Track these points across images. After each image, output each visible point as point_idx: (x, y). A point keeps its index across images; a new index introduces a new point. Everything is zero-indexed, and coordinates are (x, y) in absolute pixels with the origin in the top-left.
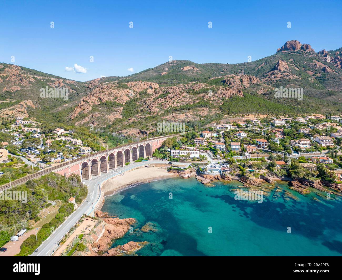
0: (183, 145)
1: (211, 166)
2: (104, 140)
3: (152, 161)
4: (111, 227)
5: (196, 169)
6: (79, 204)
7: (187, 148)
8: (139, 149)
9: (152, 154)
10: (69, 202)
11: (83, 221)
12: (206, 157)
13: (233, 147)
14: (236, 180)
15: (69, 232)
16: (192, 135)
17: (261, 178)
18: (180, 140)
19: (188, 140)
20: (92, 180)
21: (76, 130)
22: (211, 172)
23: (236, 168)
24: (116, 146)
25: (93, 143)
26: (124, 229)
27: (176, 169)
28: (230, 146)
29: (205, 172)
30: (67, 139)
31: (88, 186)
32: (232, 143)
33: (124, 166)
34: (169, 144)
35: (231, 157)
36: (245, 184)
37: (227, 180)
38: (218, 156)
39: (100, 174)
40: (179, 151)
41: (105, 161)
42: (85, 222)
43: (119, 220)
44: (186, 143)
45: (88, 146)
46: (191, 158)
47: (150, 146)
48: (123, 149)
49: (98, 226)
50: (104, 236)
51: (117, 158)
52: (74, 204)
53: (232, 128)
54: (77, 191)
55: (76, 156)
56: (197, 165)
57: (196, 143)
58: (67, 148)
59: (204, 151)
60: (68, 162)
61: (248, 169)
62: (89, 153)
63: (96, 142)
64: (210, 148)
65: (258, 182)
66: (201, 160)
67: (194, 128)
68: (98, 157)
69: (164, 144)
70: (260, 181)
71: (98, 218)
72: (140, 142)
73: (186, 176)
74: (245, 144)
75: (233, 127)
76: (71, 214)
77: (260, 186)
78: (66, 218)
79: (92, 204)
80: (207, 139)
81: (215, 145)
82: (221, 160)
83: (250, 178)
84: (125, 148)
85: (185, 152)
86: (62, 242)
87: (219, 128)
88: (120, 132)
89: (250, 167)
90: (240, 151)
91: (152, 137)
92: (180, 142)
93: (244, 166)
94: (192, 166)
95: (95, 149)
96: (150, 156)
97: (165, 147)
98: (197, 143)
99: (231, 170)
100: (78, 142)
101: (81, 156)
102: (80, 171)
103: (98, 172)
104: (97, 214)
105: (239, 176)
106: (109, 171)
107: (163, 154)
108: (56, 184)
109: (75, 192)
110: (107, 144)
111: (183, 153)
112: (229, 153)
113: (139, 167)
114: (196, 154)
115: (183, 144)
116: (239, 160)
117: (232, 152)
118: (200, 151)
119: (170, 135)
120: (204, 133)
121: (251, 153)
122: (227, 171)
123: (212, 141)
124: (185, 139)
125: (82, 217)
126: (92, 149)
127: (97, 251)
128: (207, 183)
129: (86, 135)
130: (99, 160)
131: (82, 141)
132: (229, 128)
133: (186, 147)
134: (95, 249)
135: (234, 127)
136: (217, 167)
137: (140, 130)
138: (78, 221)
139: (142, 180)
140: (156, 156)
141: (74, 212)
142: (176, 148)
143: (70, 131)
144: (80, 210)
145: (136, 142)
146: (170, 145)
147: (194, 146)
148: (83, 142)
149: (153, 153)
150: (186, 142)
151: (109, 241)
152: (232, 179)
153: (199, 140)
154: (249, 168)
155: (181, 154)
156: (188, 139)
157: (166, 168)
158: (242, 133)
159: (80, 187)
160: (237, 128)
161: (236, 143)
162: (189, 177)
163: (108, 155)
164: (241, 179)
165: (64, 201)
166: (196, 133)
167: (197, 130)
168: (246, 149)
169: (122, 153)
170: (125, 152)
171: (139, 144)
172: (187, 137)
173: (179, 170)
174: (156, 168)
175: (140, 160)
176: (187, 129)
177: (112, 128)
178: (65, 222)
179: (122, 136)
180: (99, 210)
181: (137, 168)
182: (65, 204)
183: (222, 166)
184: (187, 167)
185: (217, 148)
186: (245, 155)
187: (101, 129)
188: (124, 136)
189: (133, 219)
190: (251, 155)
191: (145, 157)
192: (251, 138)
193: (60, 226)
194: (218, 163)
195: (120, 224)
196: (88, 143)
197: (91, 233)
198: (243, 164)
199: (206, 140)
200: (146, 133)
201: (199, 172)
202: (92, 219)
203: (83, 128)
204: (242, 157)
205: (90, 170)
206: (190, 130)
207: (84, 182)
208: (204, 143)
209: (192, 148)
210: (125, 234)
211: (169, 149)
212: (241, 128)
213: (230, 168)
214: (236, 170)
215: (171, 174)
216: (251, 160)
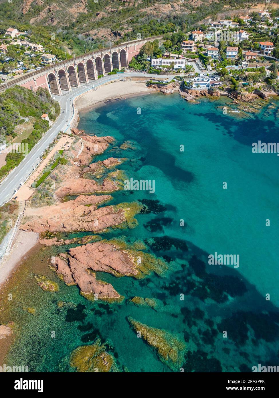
0: (167, 52)
1: (198, 80)
2: (69, 44)
3: (129, 73)
4: (90, 145)
5: (180, 83)
6: (53, 121)
7: (172, 55)
8: (112, 57)
9: (128, 64)
10: (43, 119)
11: (60, 137)
12: (193, 67)
13: (229, 53)
14: (225, 95)
15: (49, 148)
16: (179, 37)
17: (254, 93)
18: (163, 44)
19: (173, 45)
20: (63, 95)
21: (33, 31)
22: (198, 86)
23: (228, 81)
24: (85, 53)
25: (56, 49)
26: (103, 147)
27: (156, 84)
28: (225, 52)
29: (191, 87)
30: (25, 43)
31: (59, 102)
32: (228, 48)
33: (96, 79)
34: (148, 50)
35: (224, 67)
36: (235, 101)
37: (214, 96)
38: (208, 67)
39: (70, 89)
40: (161, 60)
41: (74, 72)
42: (63, 138)
43: (98, 138)
44: (170, 49)
45: (51, 53)
46: (175, 69)
47: (125, 52)
48: (93, 57)
49: (76, 143)
50: (83, 152)
51: (88, 68)
52: (49, 121)
53: (231, 26)
54: (49, 108)
55: (39, 66)
56: (181, 78)
57: (183, 48)
58: (26, 56)
59: (192, 60)
60: (32, 74)
61: (242, 83)
62: (54, 63)
63: (59, 48)
64: (200, 55)
65: (250, 99)
66: (186, 72)
67: (182, 27)
68: (65, 67)
69: (142, 50)
70: (252, 97)
71: (75, 135)
72: (113, 47)
73: (168, 92)
74: (244, 49)
75: (232, 25)
76: (48, 131)
77: (252, 103)
78: (43, 134)
79: (67, 121)
80: (198, 42)
81: (206, 52)
82: (211, 72)
83: (242, 93)
84: (96, 56)
85: (168, 61)
86: (44, 157)
87: (215, 26)
88: (88, 33)
89: (245, 79)
90: (236, 59)
91: (128, 40)
92: (163, 47)
93: (238, 79)
94: (175, 80)
95: (60, 57)
96: (126, 67)
97: (144, 55)
98: (185, 49)
99: (221, 84)
100: (38, 47)
101: (45, 66)
102: (48, 85)
103: (68, 86)
104: (73, 132)
105: (229, 91)
106: (79, 85)
107: (142, 64)
108: (25, 99)
109: (47, 108)
110: (74, 51)
111: (167, 62)
112: (222, 62)
113: (114, 80)
114: (181, 63)
115: (167, 50)
116: (233, 71)
117: (226, 60)
118: (186, 60)
119: (151, 37)
120: (194, 34)
121: (250, 61)
122: (216, 85)
123: (203, 45)
124: (169, 43)
125: (59, 134)
126: (56, 57)
127: (79, 165)
128: (191, 100)
129: (46, 37)
130: (67, 71)
131: (42, 46)
132: (228, 26)
133: (170, 54)
134: (77, 163)
135: (234, 25)
136: (205, 80)
137: (112, 31)
138: (55, 137)
139: (118, 96)
140: (133, 67)
141: (50, 129)
142: (158, 56)
143: (25, 31)
144: (55, 127)
145: (107, 48)
146: (150, 52)
147: (180, 53)
148: (44, 47)
149: (130, 63)
150: (170, 47)
151: (90, 157)
152: (221, 95)
153: (187, 44)
154: (243, 81)
155: (163, 64)
156: (173, 43)
157: (145, 82)
158: (243, 34)
159: (51, 102)
160: (237, 26)
161: (234, 48)
162: (171, 93)
163: (76, 65)
164: (231, 95)
165: (37, 118)
166: (184, 34)
167: (185, 30)
168: (244, 56)
169: (92, 63)
170: (95, 61)
171: (111, 50)
172: (172, 40)
173: (160, 85)
174: (134, 82)
175: (115, 72)
176: (173, 28)
177: (76, 28)
178: (43, 138)
179: (90, 39)
180: (75, 128)
181: (111, 83)
182: (38, 120)
183: (212, 79)
184: (169, 81)
185: (208, 55)
186: (241, 64)
187: (63, 30)
188: (93, 40)
189: (112, 138)
190: (248, 64)
191: (120, 68)
192: (253, 40)
193: (39, 142)
194: (207, 75)
195: (98, 142)
196: (51, 49)
197: (71, 149)
198: (237, 76)
199: (195, 45)
200: (120, 35)
201: (184, 87)
202: (69, 136)
203: (40, 27)
204: (237, 67)
205: (58, 84)
206: (176, 30)
207: (54, 98)
208: (193, 48)
209: (177, 56)
210: (105, 151)
211: (149, 57)
212: (243, 25)
213: (221, 81)
214: (228, 83)
215: (151, 90)
216: (247, 70)
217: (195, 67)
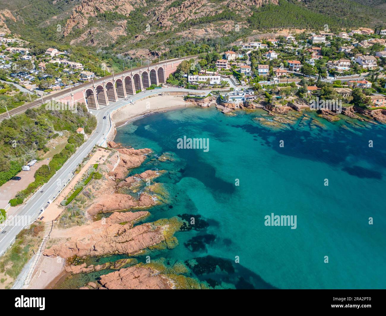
0: (202, 69)
1: (234, 94)
2: (108, 63)
3: (166, 88)
4: (127, 158)
5: (216, 98)
6: (89, 135)
7: (207, 72)
8: (150, 74)
9: (165, 80)
10: (78, 133)
11: (95, 151)
12: (228, 83)
13: (261, 71)
14: (260, 108)
15: (83, 162)
16: (213, 56)
17: (288, 106)
18: (199, 63)
19: (208, 64)
20: (100, 109)
21: (73, 51)
22: (234, 100)
23: (262, 95)
24: (123, 70)
25: (95, 67)
26: (140, 159)
27: (194, 98)
28: (257, 69)
29: (227, 100)
30: (63, 61)
31: (96, 116)
32: (259, 66)
33: (134, 94)
34: (185, 68)
35: (257, 83)
36: (270, 112)
37: (250, 108)
38: (242, 82)
39: (108, 103)
40: (197, 77)
41: (112, 88)
42: (98, 152)
43: (135, 151)
44: (205, 67)
45: (90, 70)
46: (211, 85)
47: (163, 70)
48: (131, 74)
49: (112, 156)
50: (119, 165)
51: (126, 84)
52: (84, 135)
53: (260, 47)
54: (85, 122)
55: (77, 82)
56: (217, 93)
57: (218, 66)
58: (65, 73)
59: (226, 76)
60: (70, 89)
61: (275, 96)
62: (93, 79)
63: (98, 66)
64: (234, 72)
65: (284, 111)
66: (222, 87)
67: (215, 48)
68: (103, 83)
69: (179, 68)
70: (286, 109)
71: (111, 148)
72: (150, 65)
73: (205, 105)
74: (274, 67)
75: (262, 46)
76: (82, 145)
77: (286, 115)
78: (77, 148)
79: (103, 134)
80: (231, 61)
81: (239, 69)
82: (245, 87)
83: (276, 106)
84: (134, 73)
85: (204, 77)
86: (77, 171)
87: (246, 47)
88: (127, 53)
89: (277, 93)
90: (268, 76)
91: (165, 59)
92: (199, 65)
93: (271, 93)
94: (212, 94)
95: (98, 74)
96: (164, 83)
97: (180, 72)
98: (219, 66)
99: (255, 98)
100: (77, 65)
101: (83, 82)
102: (85, 99)
103: (105, 100)
104: (110, 145)
105: (264, 103)
106: (117, 100)
107: (179, 80)
108: (60, 113)
109: (83, 122)
110: (112, 69)
111: (202, 78)
112: (255, 78)
113: (152, 95)
114: (217, 79)
115: (202, 67)
116: (265, 86)
117: (258, 77)
118: (221, 76)
119: (187, 57)
120: (228, 54)
121: (281, 77)
122: (251, 98)
123: (236, 63)
124: (204, 62)
125: (94, 148)
126: (95, 74)
127: (114, 180)
128: (228, 112)
129: (86, 57)
130: (105, 87)
131: (81, 64)
132: (257, 47)
133: (205, 71)
134: (112, 177)
135: (263, 46)
136: (240, 94)
137: (150, 51)
138: (90, 151)
139: (156, 110)
140: (171, 83)
141: (85, 143)
142: (194, 73)
143: (65, 51)
144: (91, 141)
145: (146, 66)
146: (186, 70)
147: (215, 70)
148: (83, 65)
149: (167, 79)
150: (206, 65)
151: (126, 170)
152: (256, 107)
153: (221, 63)
154: (276, 95)
155: (199, 80)
156: (207, 62)
157: (182, 97)
158: (272, 54)
159: (87, 117)
160: (266, 47)
161: (265, 66)
162: (208, 106)
163: (114, 81)
164: (266, 107)
165: (72, 132)
166: (218, 54)
167: (219, 51)
168: (275, 72)
169: (131, 79)
170: (134, 78)
171: (149, 68)
172: (207, 59)
173: (197, 99)
174: (172, 97)
175: (152, 88)
176: (207, 49)
177: (115, 49)
178: (76, 152)
179: (128, 58)
180: (112, 141)
181: (149, 97)
182: (73, 134)
183: (246, 94)
184: (206, 95)
185: (242, 72)
186: (273, 80)
187: (103, 50)
188: (132, 59)
189: (149, 150)
190: (280, 79)
191: (158, 84)
192: (282, 59)
193: (72, 156)
194: (242, 90)
195: (135, 154)
196: (90, 67)
197: (106, 163)
198: (270, 90)
199: (229, 63)
200: (157, 54)
201: (220, 101)
202: (105, 150)
203: (80, 48)
204: (269, 82)
205: (96, 99)
206: (210, 51)
207: (91, 112)
208: (227, 66)
209: (212, 73)
210: (142, 164)
211: (186, 74)
212: (272, 46)
213: (255, 95)
214: (262, 97)
215: (189, 103)
216: (279, 85)
217: (230, 82)
